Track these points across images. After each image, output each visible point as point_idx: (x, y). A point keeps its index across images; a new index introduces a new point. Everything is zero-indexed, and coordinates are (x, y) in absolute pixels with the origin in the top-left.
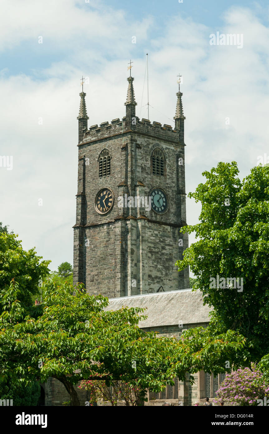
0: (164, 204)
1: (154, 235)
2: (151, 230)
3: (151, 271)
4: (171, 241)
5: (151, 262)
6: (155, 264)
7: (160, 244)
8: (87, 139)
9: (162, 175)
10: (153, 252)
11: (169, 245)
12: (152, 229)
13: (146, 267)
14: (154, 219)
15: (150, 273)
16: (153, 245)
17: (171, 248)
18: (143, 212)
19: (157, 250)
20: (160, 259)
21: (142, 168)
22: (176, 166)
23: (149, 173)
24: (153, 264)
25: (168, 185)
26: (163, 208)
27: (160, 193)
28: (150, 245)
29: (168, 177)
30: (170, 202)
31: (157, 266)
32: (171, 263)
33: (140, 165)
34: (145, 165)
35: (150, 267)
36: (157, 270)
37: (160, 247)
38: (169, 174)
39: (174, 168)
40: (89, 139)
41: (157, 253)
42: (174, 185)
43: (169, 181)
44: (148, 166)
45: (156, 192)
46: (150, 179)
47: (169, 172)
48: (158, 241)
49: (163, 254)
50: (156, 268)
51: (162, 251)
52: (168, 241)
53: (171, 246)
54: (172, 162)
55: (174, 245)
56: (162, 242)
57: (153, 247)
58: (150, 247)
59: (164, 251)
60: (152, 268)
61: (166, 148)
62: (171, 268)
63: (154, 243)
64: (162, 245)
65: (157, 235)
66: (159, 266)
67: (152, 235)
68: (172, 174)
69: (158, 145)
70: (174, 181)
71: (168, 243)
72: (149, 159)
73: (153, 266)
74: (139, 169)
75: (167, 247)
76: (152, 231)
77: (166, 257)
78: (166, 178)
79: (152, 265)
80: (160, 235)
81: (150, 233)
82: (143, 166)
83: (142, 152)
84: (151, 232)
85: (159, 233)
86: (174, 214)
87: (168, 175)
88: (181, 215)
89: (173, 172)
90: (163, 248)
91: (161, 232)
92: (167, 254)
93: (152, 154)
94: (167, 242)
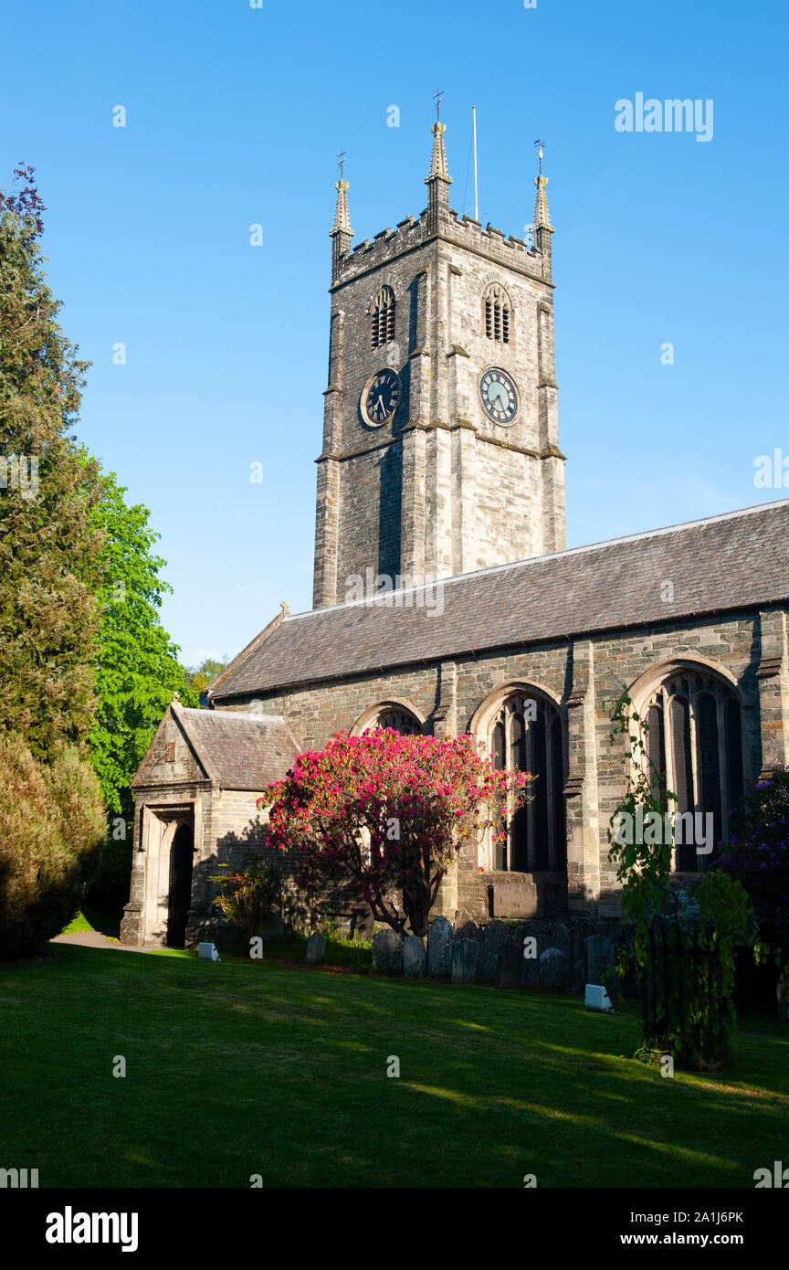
0: (512, 406)
1: (490, 471)
2: (482, 458)
3: (482, 550)
4: (527, 488)
5: (483, 529)
6: (493, 535)
7: (502, 492)
8: (348, 272)
9: (506, 341)
10: (488, 507)
11: (522, 496)
12: (485, 456)
13: (472, 538)
14: (489, 434)
15: (481, 556)
16: (486, 493)
17: (526, 502)
18: (465, 414)
19: (495, 505)
20: (503, 525)
21: (463, 319)
22: (535, 326)
23: (478, 332)
24: (487, 535)
25: (520, 366)
26: (508, 414)
27: (502, 380)
28: (480, 491)
29: (518, 347)
30: (522, 403)
31: (496, 540)
32: (527, 536)
33: (458, 310)
34: (469, 315)
35: (482, 540)
36: (498, 550)
37: (503, 499)
38: (521, 342)
39: (531, 330)
40: (353, 270)
41: (497, 510)
42: (532, 366)
43: (521, 357)
44: (476, 318)
45: (494, 377)
46: (479, 347)
47: (520, 338)
48: (499, 484)
49: (509, 514)
50: (494, 545)
51: (507, 507)
52: (521, 487)
53: (528, 498)
54: (526, 316)
55: (533, 496)
56: (507, 487)
57: (487, 497)
58: (481, 495)
59: (511, 509)
60: (485, 545)
61: (515, 286)
62: (527, 547)
63: (490, 489)
64: (508, 495)
65: (495, 471)
66: (501, 542)
67: (485, 468)
68: (528, 343)
69: (498, 276)
70: (531, 357)
71: (520, 493)
72: (479, 302)
73: (488, 539)
74: (456, 320)
75: (518, 501)
76: (486, 460)
77: (516, 522)
78: (514, 350)
79: (485, 538)
80: (502, 471)
81: (481, 466)
82: (465, 315)
83: (463, 284)
84: (482, 461)
85: (501, 466)
86: (532, 430)
87: (519, 344)
88: (547, 431)
89: (530, 339)
90: (509, 502)
91: (504, 466)
92: (518, 517)
93: (485, 293)
94: (518, 490)
